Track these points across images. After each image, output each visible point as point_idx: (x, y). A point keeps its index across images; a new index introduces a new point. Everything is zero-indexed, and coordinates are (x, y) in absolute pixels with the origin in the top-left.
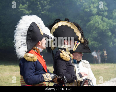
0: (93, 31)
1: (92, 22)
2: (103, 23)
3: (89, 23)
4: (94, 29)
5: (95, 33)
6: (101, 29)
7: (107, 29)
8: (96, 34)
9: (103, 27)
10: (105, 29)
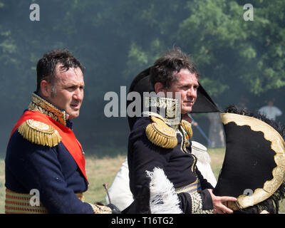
0: (200, 47)
1: (194, 18)
2: (230, 19)
3: (186, 22)
4: (202, 39)
5: (207, 51)
6: (223, 38)
7: (242, 37)
8: (208, 53)
9: (230, 31)
10: (236, 37)
